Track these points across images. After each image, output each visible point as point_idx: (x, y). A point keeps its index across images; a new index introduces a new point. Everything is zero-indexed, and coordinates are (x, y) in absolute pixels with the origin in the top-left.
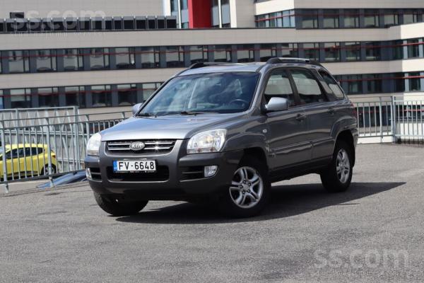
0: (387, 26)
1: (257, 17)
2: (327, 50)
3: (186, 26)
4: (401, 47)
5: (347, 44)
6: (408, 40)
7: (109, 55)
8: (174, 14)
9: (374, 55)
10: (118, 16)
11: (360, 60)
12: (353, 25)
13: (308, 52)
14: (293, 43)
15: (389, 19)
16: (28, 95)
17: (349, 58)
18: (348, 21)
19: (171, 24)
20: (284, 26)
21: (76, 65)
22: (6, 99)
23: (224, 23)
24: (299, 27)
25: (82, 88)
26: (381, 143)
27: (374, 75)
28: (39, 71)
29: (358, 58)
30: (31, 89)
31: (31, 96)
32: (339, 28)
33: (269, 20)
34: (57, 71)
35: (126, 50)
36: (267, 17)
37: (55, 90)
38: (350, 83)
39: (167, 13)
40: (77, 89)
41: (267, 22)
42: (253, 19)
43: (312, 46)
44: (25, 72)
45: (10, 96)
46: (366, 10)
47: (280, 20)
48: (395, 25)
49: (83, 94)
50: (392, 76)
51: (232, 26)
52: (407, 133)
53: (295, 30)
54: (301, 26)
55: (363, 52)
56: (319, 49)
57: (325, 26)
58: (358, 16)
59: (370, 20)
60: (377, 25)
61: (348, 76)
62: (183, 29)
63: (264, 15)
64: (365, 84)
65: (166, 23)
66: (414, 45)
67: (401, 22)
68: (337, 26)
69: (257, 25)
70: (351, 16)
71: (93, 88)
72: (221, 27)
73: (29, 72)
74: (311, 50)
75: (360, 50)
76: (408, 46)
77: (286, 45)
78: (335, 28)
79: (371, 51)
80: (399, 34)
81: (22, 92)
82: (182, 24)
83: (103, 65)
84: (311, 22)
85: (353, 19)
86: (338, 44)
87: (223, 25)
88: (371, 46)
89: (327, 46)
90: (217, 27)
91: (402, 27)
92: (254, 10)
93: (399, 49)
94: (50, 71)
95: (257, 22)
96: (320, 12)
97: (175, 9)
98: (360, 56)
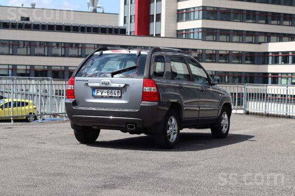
0: (260, 43)
1: (178, 31)
2: (221, 55)
3: (132, 34)
4: (268, 57)
5: (233, 52)
6: (272, 53)
7: (82, 48)
8: (126, 25)
9: (250, 61)
10: (90, 24)
11: (241, 63)
12: (238, 41)
13: (209, 56)
14: (199, 49)
15: (261, 39)
16: (28, 70)
17: (234, 61)
18: (235, 38)
19: (123, 32)
20: (195, 38)
21: (60, 54)
22: (14, 71)
23: (157, 33)
24: (203, 39)
25: (63, 68)
26: (236, 113)
27: (250, 73)
28: (36, 55)
29: (240, 62)
30: (30, 66)
31: (30, 70)
32: (229, 42)
33: (185, 33)
34: (47, 56)
35: (93, 46)
36: (184, 32)
37: (46, 68)
38: (234, 77)
39: (121, 24)
40: (59, 68)
41: (184, 35)
42: (176, 32)
43: (211, 52)
44: (27, 55)
45: (16, 69)
46: (248, 32)
47: (192, 34)
48: (265, 42)
49: (63, 72)
50: (261, 75)
51: (162, 36)
52: (253, 108)
53: (201, 41)
54: (205, 39)
55: (244, 58)
56: (215, 54)
57: (220, 40)
58: (242, 35)
59: (249, 39)
60: (254, 42)
61: (233, 73)
62: (130, 35)
63: (182, 30)
64: (243, 79)
65: (119, 31)
66: (276, 56)
67: (269, 41)
68: (228, 40)
69: (177, 36)
70: (237, 35)
71: (70, 68)
72: (154, 36)
73: (30, 55)
74: (211, 54)
75: (241, 57)
76: (272, 56)
77: (195, 50)
78: (227, 42)
79: (249, 58)
80: (267, 48)
81: (24, 67)
82: (130, 32)
83: (77, 54)
84: (212, 37)
85: (238, 37)
86: (228, 52)
87: (156, 35)
88: (249, 55)
89: (221, 52)
90: (152, 36)
91: (270, 44)
92: (176, 26)
93: (266, 58)
94: (44, 55)
95: (177, 34)
96: (218, 31)
97: (127, 22)
98: (241, 60)
